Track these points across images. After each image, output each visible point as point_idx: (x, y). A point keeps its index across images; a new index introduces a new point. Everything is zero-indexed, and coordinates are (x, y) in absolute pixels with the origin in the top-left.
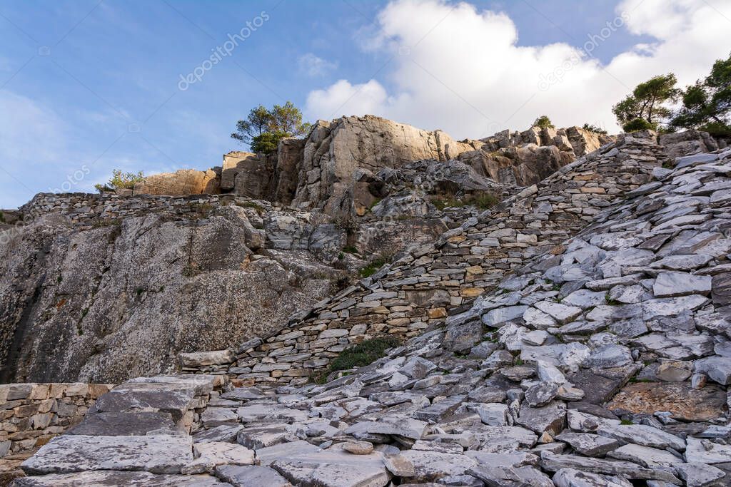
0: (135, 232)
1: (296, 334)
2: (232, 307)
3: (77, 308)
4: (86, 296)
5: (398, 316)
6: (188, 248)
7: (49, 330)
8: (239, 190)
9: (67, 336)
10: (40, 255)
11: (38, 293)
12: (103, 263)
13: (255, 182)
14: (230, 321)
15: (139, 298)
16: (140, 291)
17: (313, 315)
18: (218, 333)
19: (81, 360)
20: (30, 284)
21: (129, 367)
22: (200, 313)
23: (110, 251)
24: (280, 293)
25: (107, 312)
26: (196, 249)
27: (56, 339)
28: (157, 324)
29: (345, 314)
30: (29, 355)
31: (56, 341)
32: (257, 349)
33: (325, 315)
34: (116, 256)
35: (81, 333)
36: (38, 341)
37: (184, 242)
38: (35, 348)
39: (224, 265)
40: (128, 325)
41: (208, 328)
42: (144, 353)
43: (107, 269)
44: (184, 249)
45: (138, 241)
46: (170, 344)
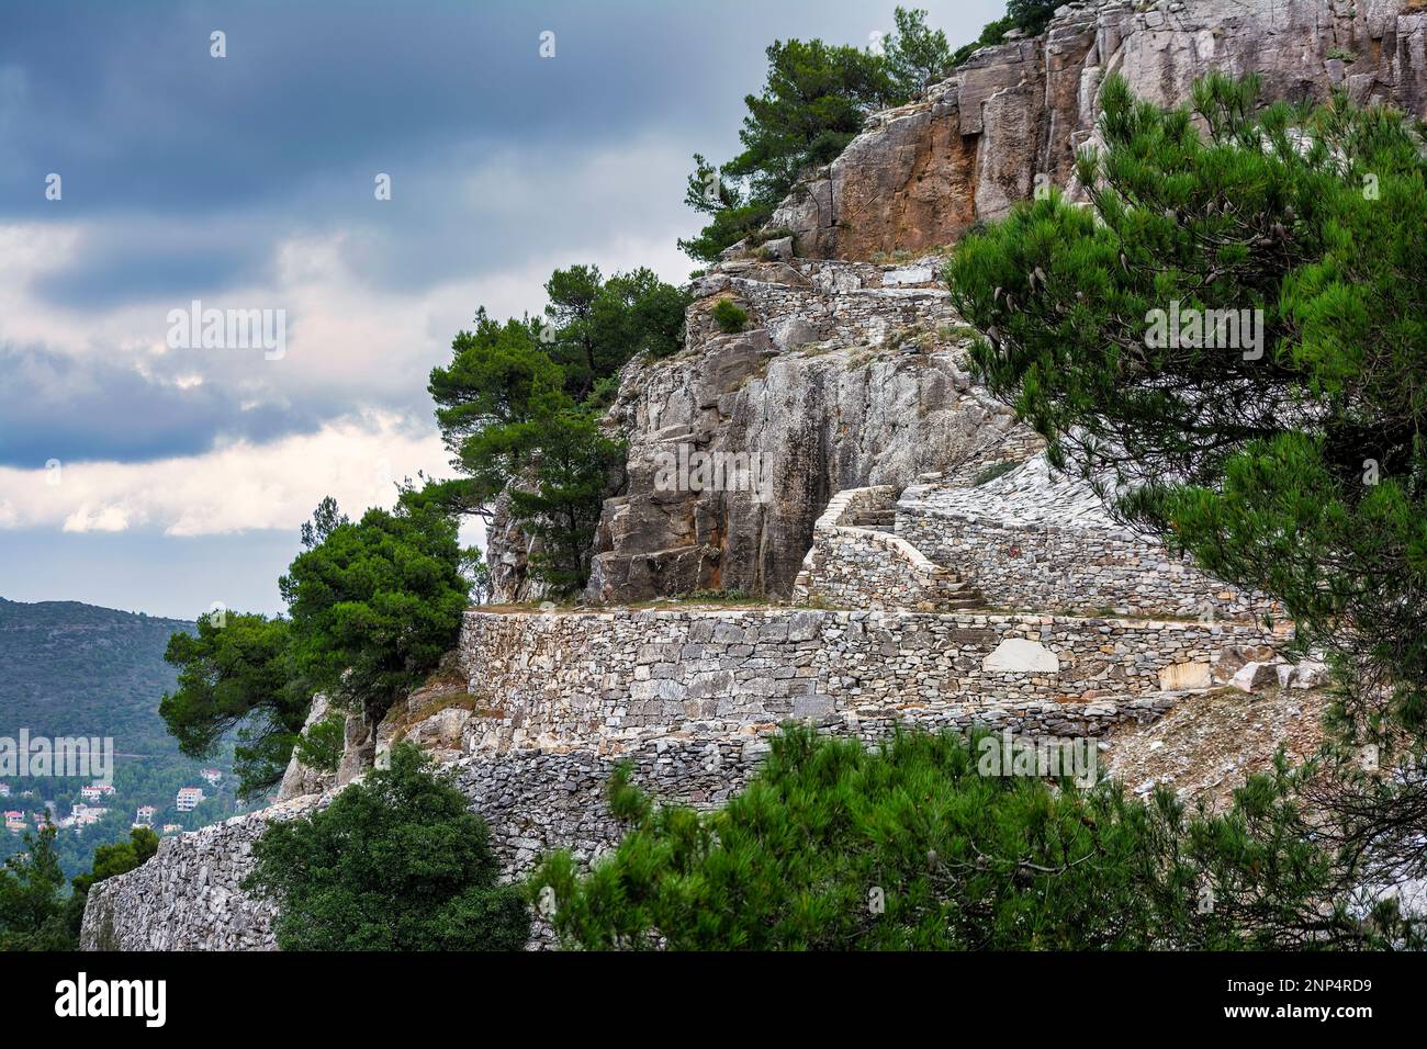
0: (881, 378)
1: (971, 463)
2: (949, 438)
3: (856, 435)
4: (859, 426)
5: (1019, 453)
6: (919, 394)
7: (842, 449)
8: (992, 137)
9: (855, 454)
10: (817, 389)
11: (826, 420)
12: (865, 400)
13: (1018, 111)
14: (948, 447)
15: (894, 429)
16: (894, 426)
17: (978, 454)
18: (943, 454)
19: (868, 470)
20: (818, 413)
21: (897, 475)
22: (931, 442)
23: (867, 391)
24: (978, 426)
25: (876, 438)
26: (924, 395)
27: (848, 457)
28: (907, 448)
29: (993, 453)
30: (834, 466)
31: (849, 457)
32: (953, 471)
33: (983, 454)
34: (873, 395)
35: (863, 452)
36: (837, 457)
37: (914, 390)
38: (837, 462)
39: (941, 407)
40: (890, 448)
41: (936, 452)
42: (903, 466)
43: (868, 406)
44: (916, 395)
45: (886, 386)
46: (917, 461)
